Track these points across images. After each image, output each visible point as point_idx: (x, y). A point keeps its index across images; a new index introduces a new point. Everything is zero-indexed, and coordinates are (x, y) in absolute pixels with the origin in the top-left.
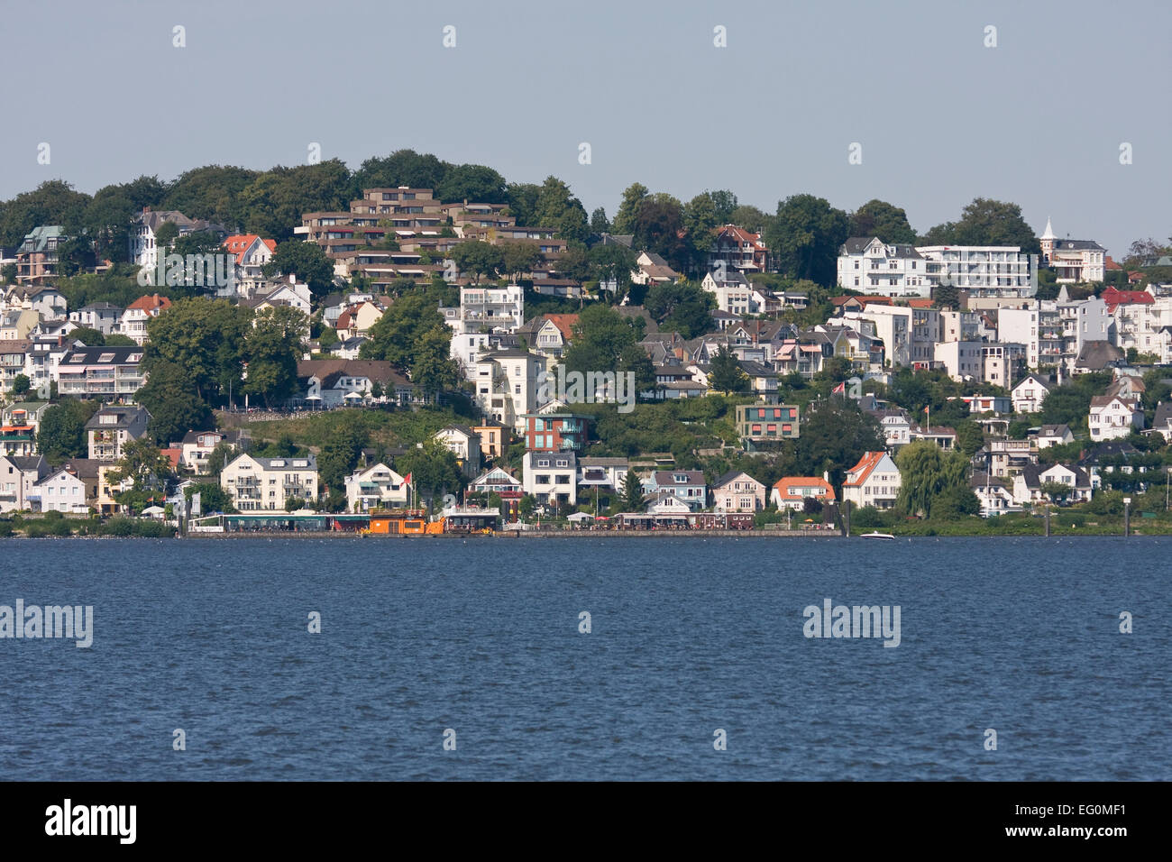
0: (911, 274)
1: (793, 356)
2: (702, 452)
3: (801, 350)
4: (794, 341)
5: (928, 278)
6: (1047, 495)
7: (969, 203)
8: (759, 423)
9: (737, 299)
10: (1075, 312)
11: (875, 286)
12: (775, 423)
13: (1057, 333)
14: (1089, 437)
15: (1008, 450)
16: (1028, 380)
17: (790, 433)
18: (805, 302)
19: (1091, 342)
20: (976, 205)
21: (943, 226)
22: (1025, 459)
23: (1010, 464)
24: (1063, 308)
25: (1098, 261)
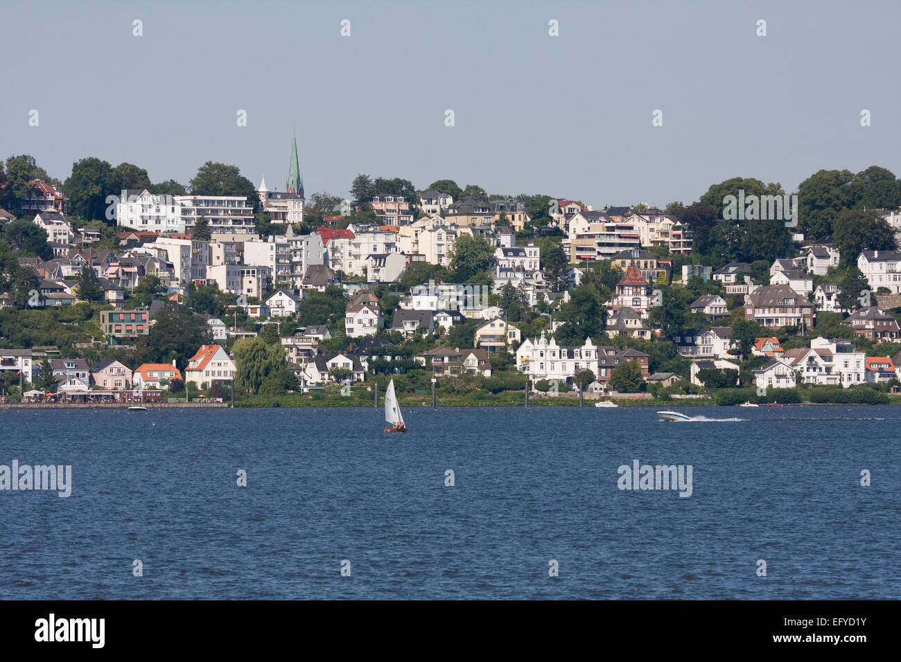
0: (170, 216)
1: (118, 275)
2: (78, 346)
3: (123, 270)
4: (118, 264)
5: (183, 219)
6: (332, 377)
7: (202, 165)
8: (120, 324)
9: (60, 234)
10: (301, 244)
11: (145, 225)
12: (131, 324)
13: (288, 259)
14: (345, 335)
15: (297, 344)
16: (278, 293)
17: (142, 331)
18: (98, 236)
19: (313, 266)
20: (207, 166)
21: (167, 182)
22: (309, 350)
23: (298, 354)
24: (292, 241)
25: (299, 207)
